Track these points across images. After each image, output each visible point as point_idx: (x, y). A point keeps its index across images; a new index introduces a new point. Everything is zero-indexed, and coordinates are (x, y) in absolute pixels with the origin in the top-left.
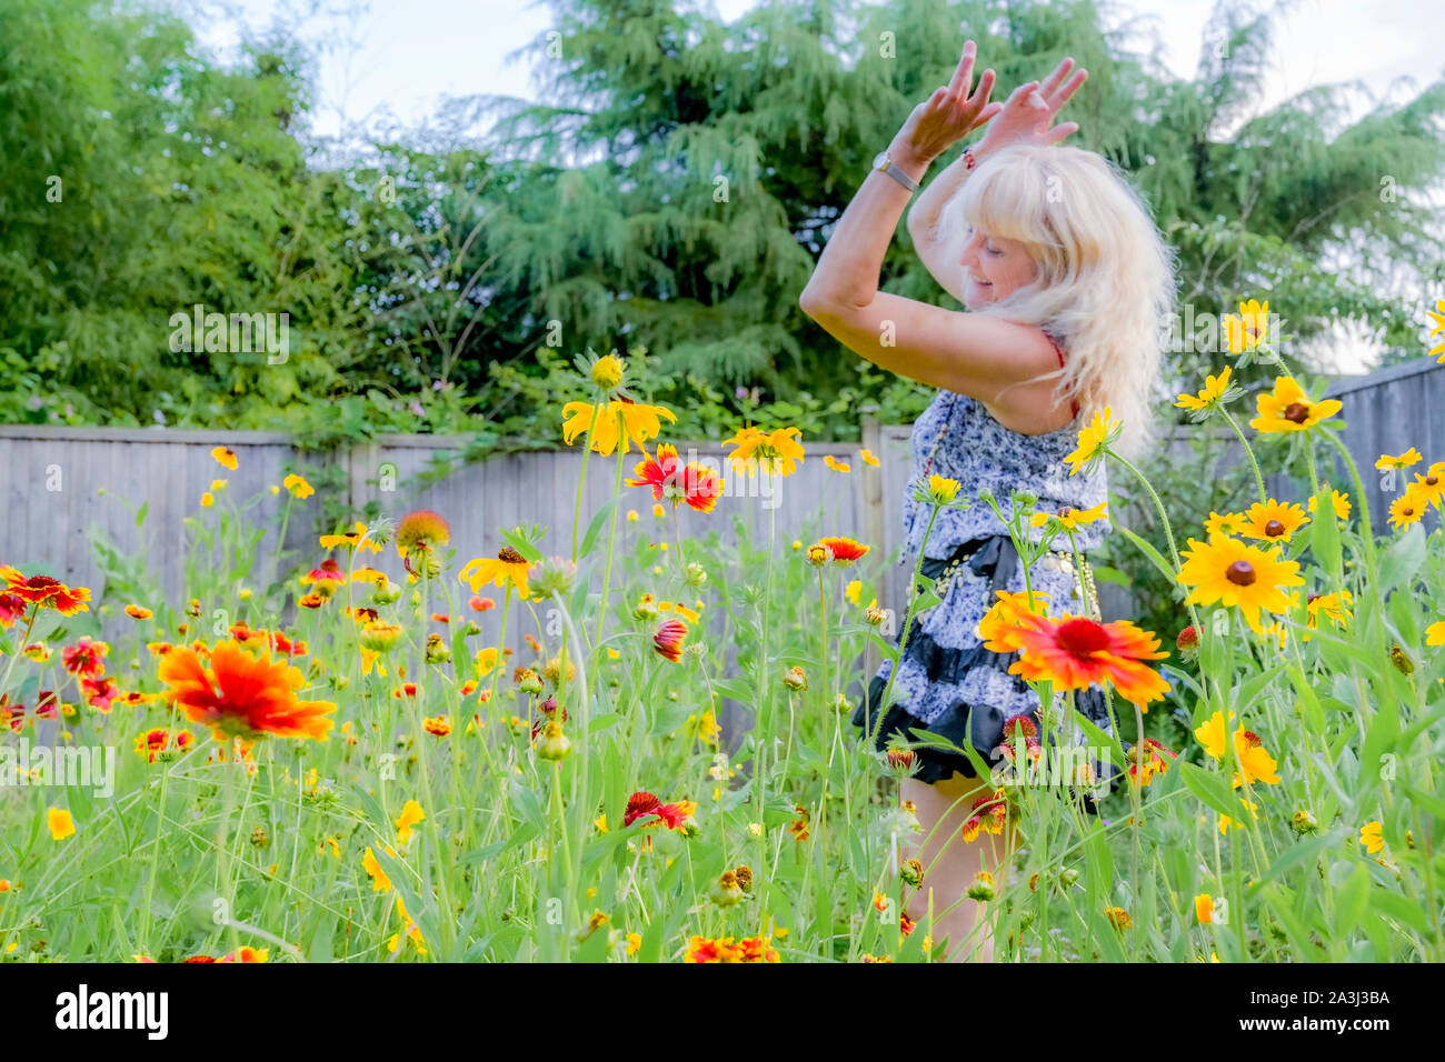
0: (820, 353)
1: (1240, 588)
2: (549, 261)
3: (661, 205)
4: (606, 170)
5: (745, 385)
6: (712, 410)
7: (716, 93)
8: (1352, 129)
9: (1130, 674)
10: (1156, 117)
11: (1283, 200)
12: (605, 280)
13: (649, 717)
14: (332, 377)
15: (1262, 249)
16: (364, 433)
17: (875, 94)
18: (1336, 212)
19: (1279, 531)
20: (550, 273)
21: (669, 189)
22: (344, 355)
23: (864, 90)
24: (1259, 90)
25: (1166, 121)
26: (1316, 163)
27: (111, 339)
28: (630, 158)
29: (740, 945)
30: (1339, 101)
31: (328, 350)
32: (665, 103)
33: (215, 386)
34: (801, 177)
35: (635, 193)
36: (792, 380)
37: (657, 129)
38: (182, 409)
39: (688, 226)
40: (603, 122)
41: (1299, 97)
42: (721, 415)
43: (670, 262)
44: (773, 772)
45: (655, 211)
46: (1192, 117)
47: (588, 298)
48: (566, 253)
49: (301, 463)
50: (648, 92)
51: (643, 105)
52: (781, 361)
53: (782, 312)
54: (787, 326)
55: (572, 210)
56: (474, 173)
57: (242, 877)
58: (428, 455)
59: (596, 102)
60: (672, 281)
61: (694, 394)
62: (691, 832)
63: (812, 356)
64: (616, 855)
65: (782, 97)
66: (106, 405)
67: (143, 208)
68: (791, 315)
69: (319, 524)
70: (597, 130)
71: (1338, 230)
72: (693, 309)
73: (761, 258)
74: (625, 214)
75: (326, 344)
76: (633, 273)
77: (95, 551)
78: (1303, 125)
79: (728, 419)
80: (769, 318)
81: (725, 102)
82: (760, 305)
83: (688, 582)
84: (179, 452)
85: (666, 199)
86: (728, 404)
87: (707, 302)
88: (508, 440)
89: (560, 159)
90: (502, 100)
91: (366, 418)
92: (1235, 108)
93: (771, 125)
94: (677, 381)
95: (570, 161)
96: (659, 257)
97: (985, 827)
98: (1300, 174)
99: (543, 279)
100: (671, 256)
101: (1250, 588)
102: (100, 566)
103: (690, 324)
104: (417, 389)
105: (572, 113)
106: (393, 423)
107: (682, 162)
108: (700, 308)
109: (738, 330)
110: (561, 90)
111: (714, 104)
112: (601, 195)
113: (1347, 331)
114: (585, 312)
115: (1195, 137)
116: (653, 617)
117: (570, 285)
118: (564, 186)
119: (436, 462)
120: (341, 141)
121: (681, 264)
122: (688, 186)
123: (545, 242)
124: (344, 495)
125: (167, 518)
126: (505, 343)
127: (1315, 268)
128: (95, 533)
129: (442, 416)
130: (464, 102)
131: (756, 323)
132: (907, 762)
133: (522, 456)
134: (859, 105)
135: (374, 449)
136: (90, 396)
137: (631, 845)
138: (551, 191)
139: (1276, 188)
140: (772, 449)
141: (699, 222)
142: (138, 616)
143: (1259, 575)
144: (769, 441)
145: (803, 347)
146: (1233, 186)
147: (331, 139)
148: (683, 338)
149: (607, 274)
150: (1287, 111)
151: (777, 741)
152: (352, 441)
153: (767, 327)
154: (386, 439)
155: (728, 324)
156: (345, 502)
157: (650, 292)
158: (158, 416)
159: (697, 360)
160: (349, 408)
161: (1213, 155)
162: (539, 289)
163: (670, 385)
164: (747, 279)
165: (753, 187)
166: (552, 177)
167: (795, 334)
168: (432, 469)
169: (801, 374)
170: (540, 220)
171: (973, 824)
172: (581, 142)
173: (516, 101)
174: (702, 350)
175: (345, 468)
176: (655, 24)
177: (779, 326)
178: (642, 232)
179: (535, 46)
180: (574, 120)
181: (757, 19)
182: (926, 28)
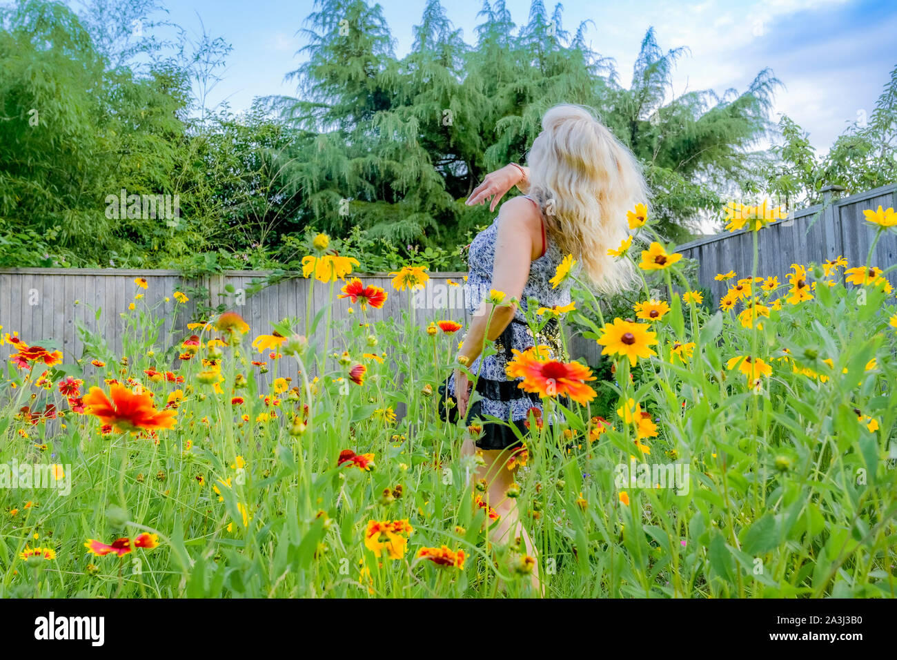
0: (448, 227)
1: (628, 346)
2: (312, 181)
3: (367, 153)
4: (339, 135)
5: (411, 244)
6: (393, 256)
7: (394, 96)
8: (706, 114)
9: (577, 389)
10: (612, 108)
11: (674, 150)
12: (340, 191)
13: (350, 412)
14: (203, 243)
15: (664, 174)
16: (216, 269)
17: (474, 96)
18: (700, 155)
19: (656, 315)
20: (312, 187)
21: (371, 144)
22: (209, 231)
23: (469, 94)
24: (662, 95)
25: (617, 110)
26: (690, 131)
27: (87, 224)
28: (351, 129)
29: (393, 524)
30: (701, 100)
31: (202, 228)
32: (368, 101)
33: (141, 247)
34: (437, 139)
35: (354, 147)
36: (434, 240)
37: (365, 114)
38: (123, 259)
39: (381, 163)
40: (337, 111)
41: (681, 98)
42: (398, 258)
43: (372, 182)
44: (417, 437)
45: (364, 156)
46: (630, 108)
47: (332, 200)
48: (319, 177)
49: (184, 285)
50: (359, 95)
51: (356, 103)
52: (429, 231)
53: (429, 207)
54: (431, 214)
55: (322, 155)
56: (271, 137)
57: (152, 496)
58: (249, 280)
59: (333, 101)
60: (374, 191)
61: (385, 248)
62: (372, 469)
63: (444, 228)
64: (334, 481)
65: (427, 97)
66: (85, 257)
67: (103, 157)
68: (433, 208)
69: (194, 316)
70: (333, 114)
71: (701, 164)
72: (384, 206)
73: (419, 179)
74: (349, 158)
75: (201, 225)
76: (354, 188)
77: (79, 332)
78: (684, 112)
79: (401, 260)
80: (422, 210)
81: (399, 101)
82: (418, 203)
83: (368, 345)
84: (121, 280)
85: (369, 150)
86: (402, 253)
87: (392, 202)
88: (290, 272)
89: (316, 129)
90: (286, 99)
91: (217, 263)
92: (650, 104)
93: (422, 111)
94: (375, 242)
95: (320, 130)
96: (367, 179)
97: (518, 462)
98: (683, 137)
99: (309, 190)
100: (373, 179)
101: (632, 346)
102: (81, 339)
103: (382, 214)
104: (244, 247)
105: (321, 106)
106: (232, 265)
107: (377, 131)
108: (388, 205)
109: (408, 216)
110: (315, 95)
111: (392, 101)
112: (337, 147)
113: (706, 213)
114: (331, 208)
115: (631, 118)
116: (349, 363)
117: (322, 194)
118: (318, 142)
119: (254, 284)
120: (203, 121)
121: (378, 183)
122: (380, 143)
123: (309, 172)
124: (207, 301)
125: (115, 314)
126: (289, 223)
127: (689, 184)
128: (78, 323)
129: (257, 261)
130: (266, 99)
131: (416, 212)
132: (478, 431)
133: (297, 280)
134: (466, 102)
135: (222, 278)
136: (76, 253)
137: (341, 476)
138: (311, 146)
139: (671, 144)
140: (413, 277)
141: (387, 162)
142: (98, 366)
143: (637, 339)
144: (412, 273)
145: (439, 225)
146: (649, 143)
147: (198, 120)
148: (380, 221)
149: (341, 188)
150: (675, 105)
151: (419, 422)
152: (210, 274)
153: (421, 214)
154: (228, 272)
155: (402, 212)
156: (207, 305)
157: (362, 198)
158: (112, 262)
159: (386, 231)
160: (209, 258)
161: (640, 128)
162: (307, 196)
163: (372, 244)
164: (412, 189)
165: (414, 144)
166: (311, 139)
167: (435, 217)
168: (251, 287)
169: (439, 237)
170: (306, 161)
171: (512, 461)
172: (326, 120)
173: (293, 99)
174: (389, 226)
175: (207, 287)
176: (363, 60)
177: (427, 214)
178: (358, 167)
179: (301, 71)
180: (322, 110)
181: (414, 58)
182: (498, 64)
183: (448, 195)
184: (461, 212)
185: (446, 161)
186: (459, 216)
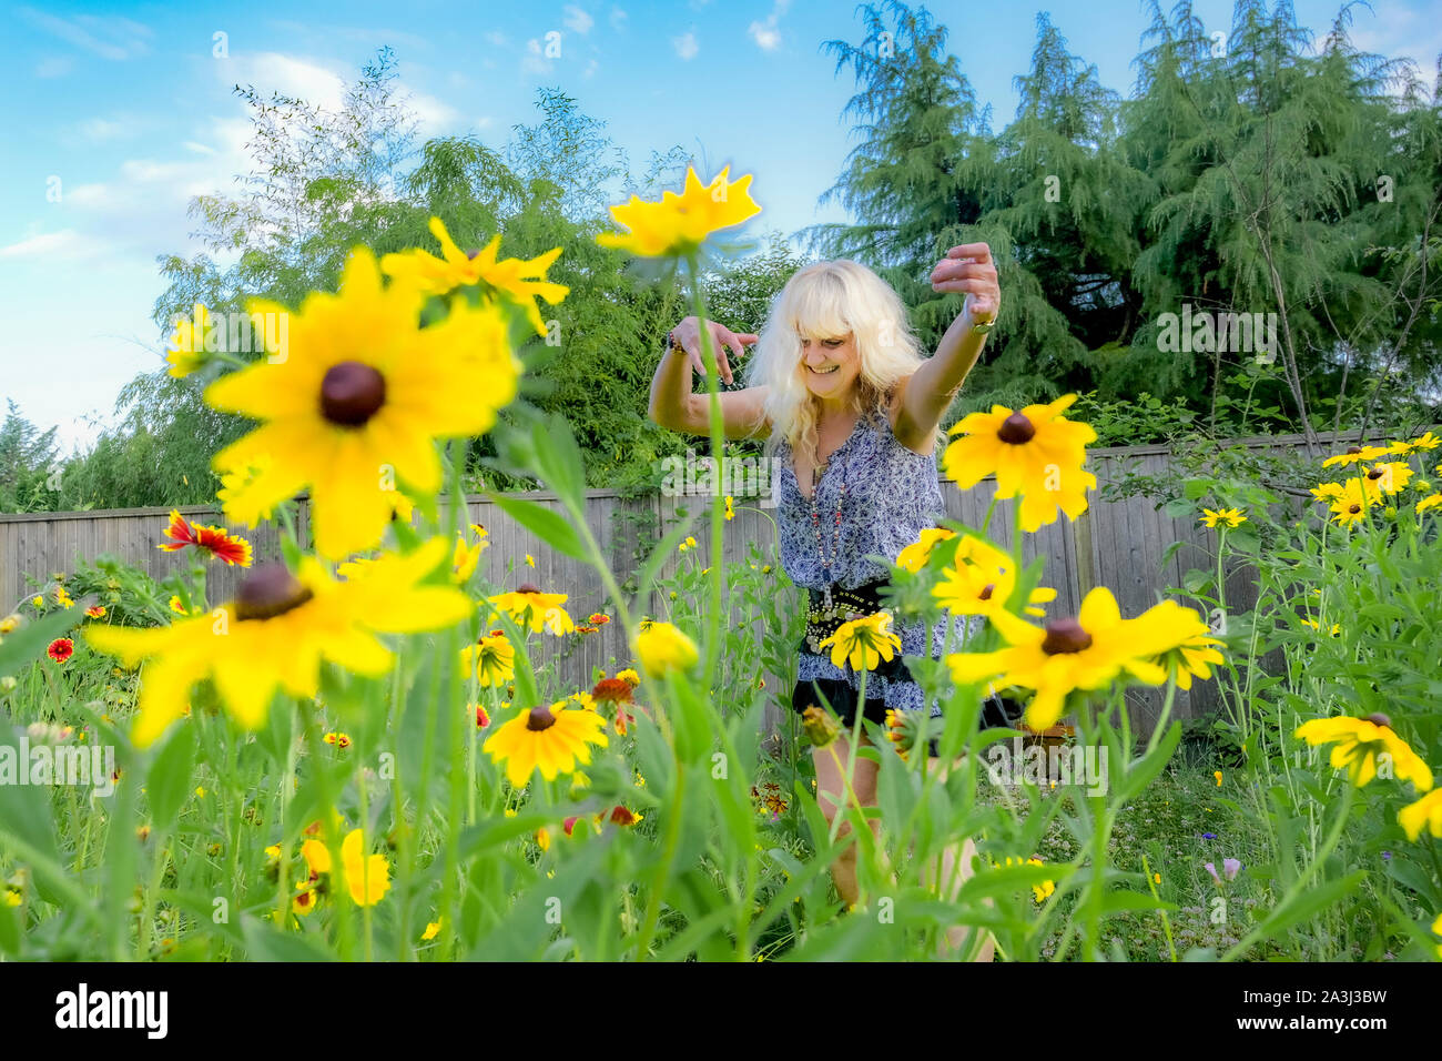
7: (985, 195)
17: (1115, 174)
32: (946, 210)
40: (906, 233)
51: (927, 217)
59: (900, 218)
65: (1036, 190)
68: (1051, 367)
70: (901, 238)
73: (1022, 322)
80: (1031, 370)
81: (992, 201)
82: (1023, 360)
90: (829, 227)
93: (1025, 217)
105: (883, 228)
109: (1007, 381)
111: (983, 204)
131: (1020, 375)
134: (1100, 186)
153: (1030, 377)
155: (995, 377)
164: (1012, 340)
173: (838, 226)
174: (972, 401)
175: (657, 512)
176: (932, 151)
177: (1039, 375)
178: (929, 314)
179: (839, 185)
180: (884, 235)
181: (1020, 129)
182: (1170, 110)
183: (1075, 341)
184: (1101, 367)
185: (1095, 285)
186: (1099, 374)
